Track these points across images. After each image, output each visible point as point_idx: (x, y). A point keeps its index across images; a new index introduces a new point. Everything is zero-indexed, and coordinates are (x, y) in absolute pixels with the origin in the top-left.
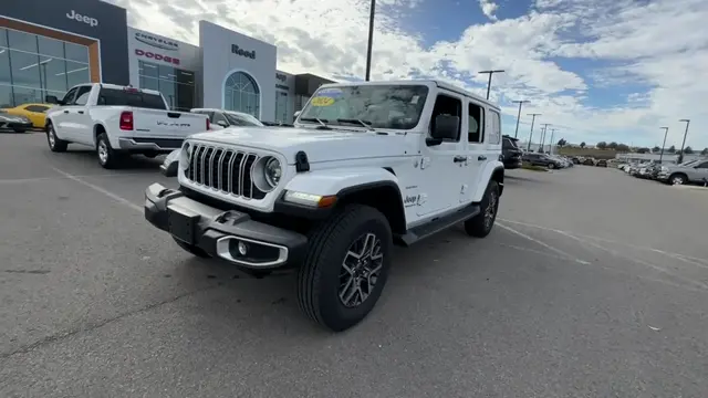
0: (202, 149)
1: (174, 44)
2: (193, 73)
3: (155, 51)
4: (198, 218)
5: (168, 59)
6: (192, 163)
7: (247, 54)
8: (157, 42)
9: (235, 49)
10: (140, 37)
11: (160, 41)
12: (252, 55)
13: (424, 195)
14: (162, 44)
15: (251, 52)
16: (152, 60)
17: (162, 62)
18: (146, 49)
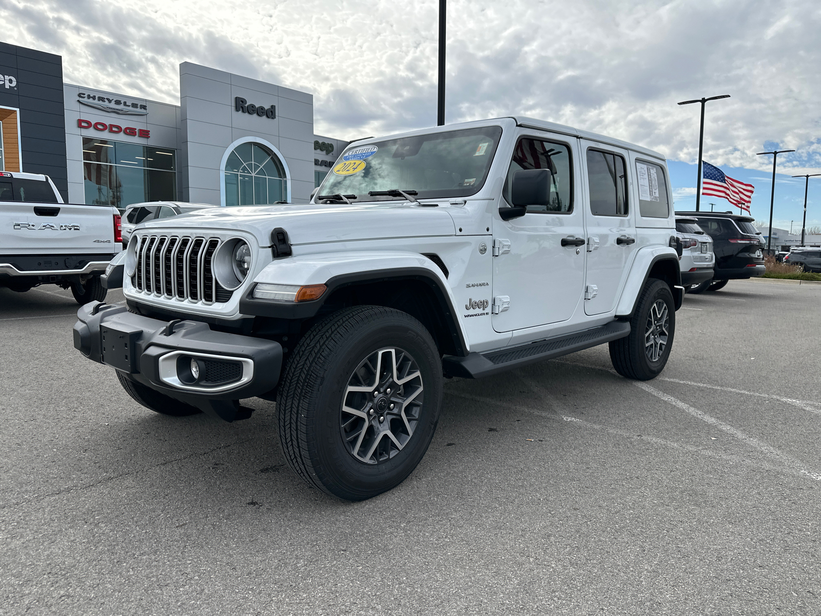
0: (152, 241)
1: (140, 107)
2: (172, 151)
3: (109, 119)
4: (139, 335)
5: (131, 132)
6: (140, 263)
7: (260, 112)
8: (113, 105)
9: (241, 105)
10: (85, 100)
11: (118, 102)
12: (270, 113)
13: (504, 299)
14: (121, 107)
15: (267, 107)
16: (105, 135)
17: (122, 137)
18: (94, 117)
